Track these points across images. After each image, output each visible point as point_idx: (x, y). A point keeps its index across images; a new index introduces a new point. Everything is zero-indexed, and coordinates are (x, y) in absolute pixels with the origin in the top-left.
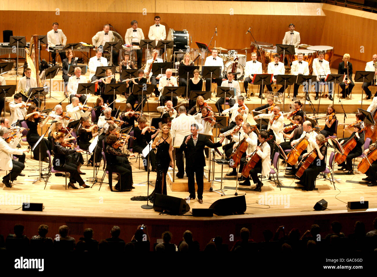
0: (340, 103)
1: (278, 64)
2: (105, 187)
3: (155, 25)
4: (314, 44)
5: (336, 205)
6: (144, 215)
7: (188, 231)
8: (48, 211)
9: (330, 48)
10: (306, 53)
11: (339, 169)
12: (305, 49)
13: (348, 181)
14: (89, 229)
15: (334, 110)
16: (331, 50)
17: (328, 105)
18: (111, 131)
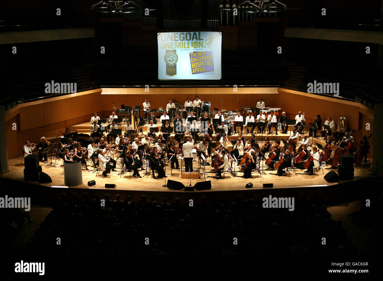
0: (272, 136)
1: (251, 117)
2: (151, 176)
3: (196, 100)
4: (272, 107)
5: (258, 185)
6: (161, 190)
7: (178, 198)
8: (117, 188)
9: (280, 109)
10: (266, 111)
11: (268, 168)
12: (267, 109)
13: (270, 174)
14: (129, 196)
15: (268, 139)
16: (280, 110)
17: (266, 137)
18: (155, 149)
